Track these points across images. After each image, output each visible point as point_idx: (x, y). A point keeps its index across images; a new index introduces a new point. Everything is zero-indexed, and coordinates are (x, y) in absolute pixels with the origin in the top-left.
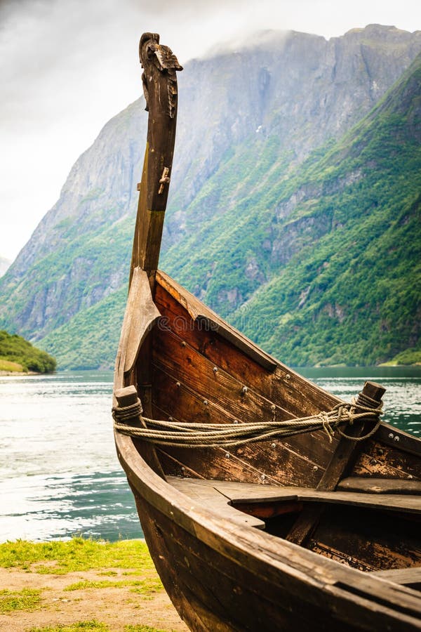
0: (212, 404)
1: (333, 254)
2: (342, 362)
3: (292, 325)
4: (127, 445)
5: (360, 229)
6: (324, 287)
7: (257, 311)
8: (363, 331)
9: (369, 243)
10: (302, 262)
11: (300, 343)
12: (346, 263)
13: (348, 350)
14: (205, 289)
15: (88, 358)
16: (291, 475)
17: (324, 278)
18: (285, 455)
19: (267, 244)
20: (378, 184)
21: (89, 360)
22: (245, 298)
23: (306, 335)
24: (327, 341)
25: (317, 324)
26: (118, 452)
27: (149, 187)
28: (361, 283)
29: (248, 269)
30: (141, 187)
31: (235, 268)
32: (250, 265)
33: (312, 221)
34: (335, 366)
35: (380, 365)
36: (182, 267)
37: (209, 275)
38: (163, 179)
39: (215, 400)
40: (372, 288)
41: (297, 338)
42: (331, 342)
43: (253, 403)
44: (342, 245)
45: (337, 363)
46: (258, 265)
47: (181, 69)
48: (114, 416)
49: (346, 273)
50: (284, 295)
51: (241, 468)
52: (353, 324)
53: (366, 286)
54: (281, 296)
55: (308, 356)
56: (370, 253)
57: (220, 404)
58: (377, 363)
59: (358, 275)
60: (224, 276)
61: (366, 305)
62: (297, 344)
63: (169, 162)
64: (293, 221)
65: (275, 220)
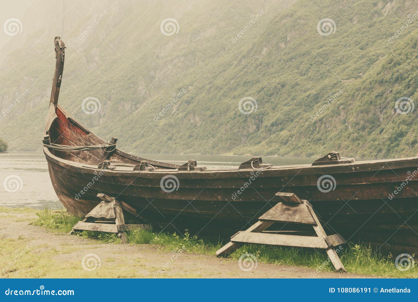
0: (72, 142)
1: (195, 81)
2: (198, 152)
3: (167, 127)
4: (46, 150)
5: (213, 66)
6: (188, 102)
7: (144, 116)
8: (212, 132)
9: (218, 75)
10: (175, 85)
11: (172, 138)
12: (203, 87)
13: (202, 144)
14: (110, 100)
15: (29, 143)
16: (92, 162)
17: (189, 97)
18: (90, 156)
19: (152, 73)
20: (226, 37)
21: (30, 145)
22: (136, 107)
23: (175, 134)
24: (189, 138)
25: (183, 126)
26: (44, 151)
27: (56, 80)
28: (212, 101)
29: (139, 88)
30: (54, 80)
31: (130, 87)
32: (141, 86)
33: (182, 59)
34: (193, 154)
35: (222, 155)
36: (95, 85)
37: (113, 92)
38: (60, 79)
39: (73, 141)
40: (220, 104)
41: (169, 135)
42: (192, 139)
43: (83, 142)
44: (201, 75)
45: (195, 153)
46: (146, 86)
47: (66, 48)
48: (43, 142)
49: (203, 94)
50: (162, 107)
51: (78, 160)
52: (206, 127)
53: (215, 103)
54: (160, 107)
55: (176, 147)
56: (219, 82)
57: (74, 143)
58: (220, 153)
59: (211, 96)
60: (123, 92)
61: (215, 116)
62: (170, 139)
63: (61, 74)
64: (169, 58)
65: (158, 57)
